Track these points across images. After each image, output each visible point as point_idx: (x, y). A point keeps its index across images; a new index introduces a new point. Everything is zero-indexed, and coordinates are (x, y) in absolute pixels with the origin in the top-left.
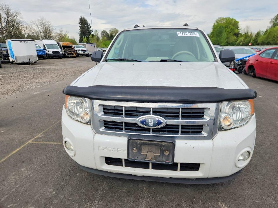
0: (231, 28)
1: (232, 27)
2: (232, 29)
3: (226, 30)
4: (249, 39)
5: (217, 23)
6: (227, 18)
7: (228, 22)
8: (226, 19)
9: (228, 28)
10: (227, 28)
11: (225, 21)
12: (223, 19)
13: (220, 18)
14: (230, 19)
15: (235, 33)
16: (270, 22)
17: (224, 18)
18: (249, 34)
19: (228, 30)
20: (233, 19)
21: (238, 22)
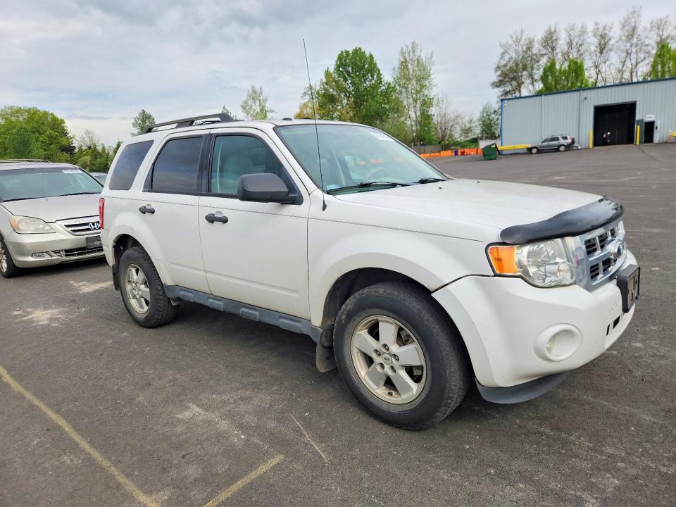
0: (47, 133)
1: (49, 132)
2: (51, 137)
3: (38, 138)
4: (103, 160)
5: (6, 119)
6: (30, 109)
7: (35, 119)
8: (28, 111)
9: (40, 134)
10: (37, 135)
11: (26, 116)
12: (19, 111)
13: (11, 108)
14: (39, 111)
15: (64, 146)
16: (134, 125)
17: (20, 108)
18: (99, 149)
19: (41, 139)
20: (46, 113)
21: (62, 121)
